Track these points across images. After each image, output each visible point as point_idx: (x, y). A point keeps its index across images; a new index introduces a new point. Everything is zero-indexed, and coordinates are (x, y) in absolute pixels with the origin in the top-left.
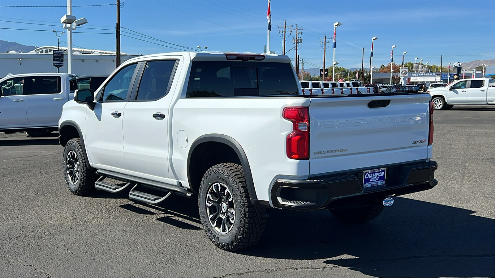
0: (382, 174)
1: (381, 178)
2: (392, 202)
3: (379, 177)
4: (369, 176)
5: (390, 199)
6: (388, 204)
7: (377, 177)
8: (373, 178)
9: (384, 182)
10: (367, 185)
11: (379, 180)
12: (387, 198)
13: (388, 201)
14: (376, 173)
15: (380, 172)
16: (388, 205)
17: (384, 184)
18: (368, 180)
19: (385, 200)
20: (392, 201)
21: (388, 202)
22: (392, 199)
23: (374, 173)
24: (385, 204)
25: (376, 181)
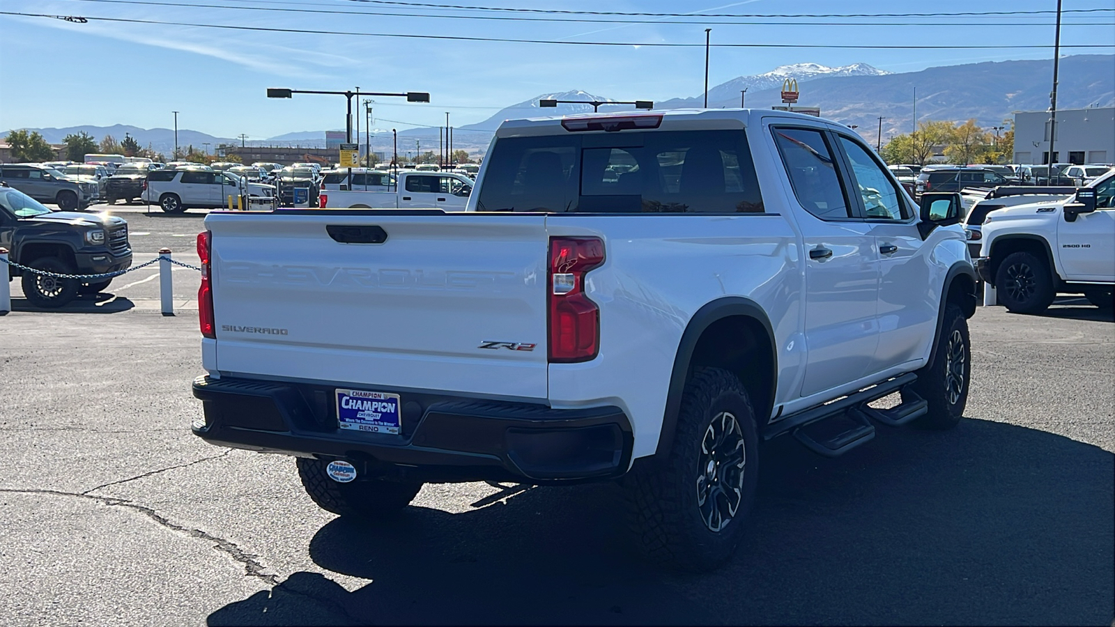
0: (391, 408)
1: (387, 417)
2: (354, 475)
3: (381, 412)
4: (353, 405)
5: (345, 465)
6: (340, 477)
7: (376, 410)
8: (364, 411)
9: (396, 429)
10: (348, 424)
11: (381, 420)
12: (339, 462)
13: (341, 469)
14: (372, 400)
15: (382, 401)
16: (341, 479)
17: (397, 433)
18: (353, 414)
19: (333, 463)
20: (353, 472)
21: (342, 472)
22: (351, 466)
23: (368, 400)
24: (332, 473)
25: (374, 420)
